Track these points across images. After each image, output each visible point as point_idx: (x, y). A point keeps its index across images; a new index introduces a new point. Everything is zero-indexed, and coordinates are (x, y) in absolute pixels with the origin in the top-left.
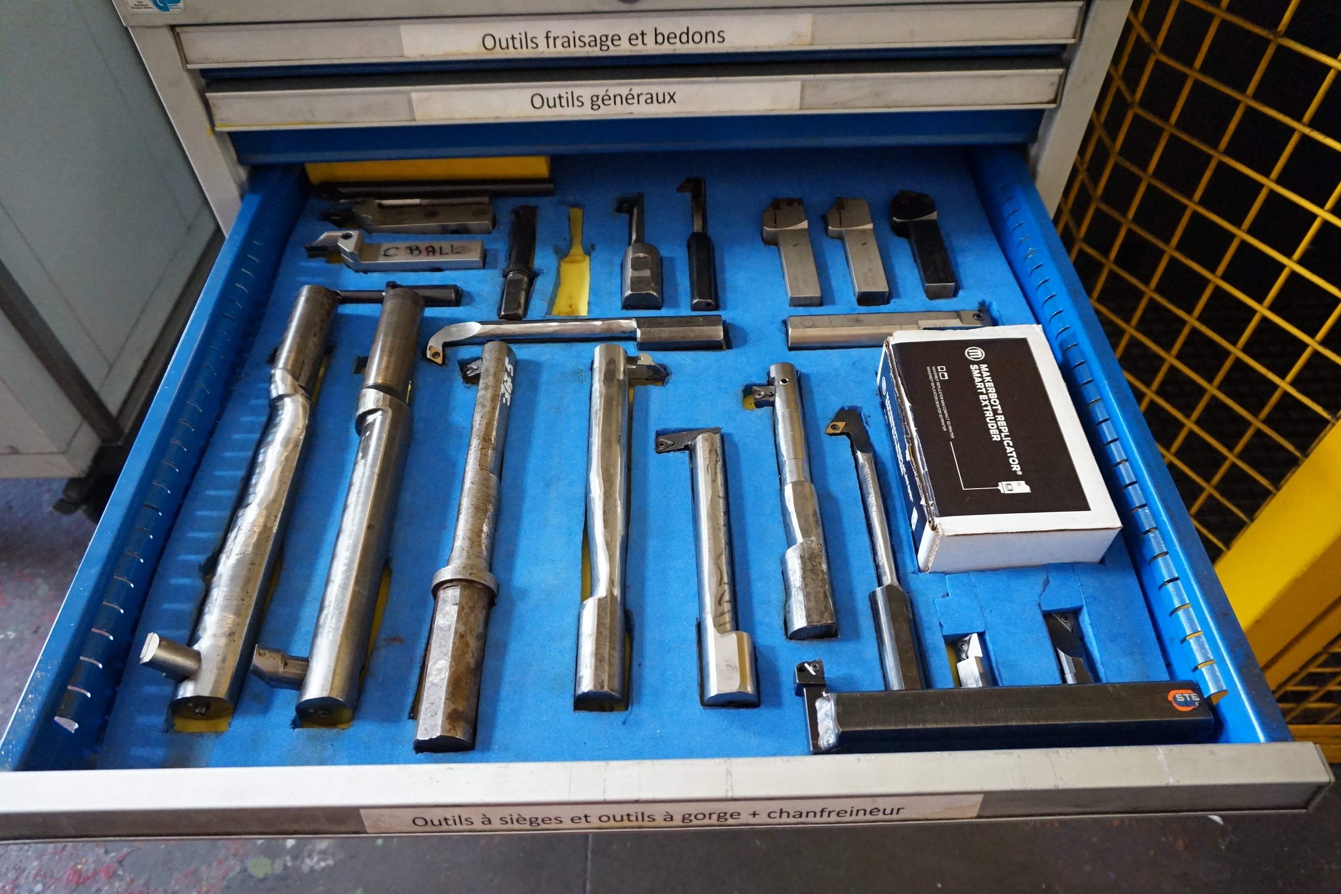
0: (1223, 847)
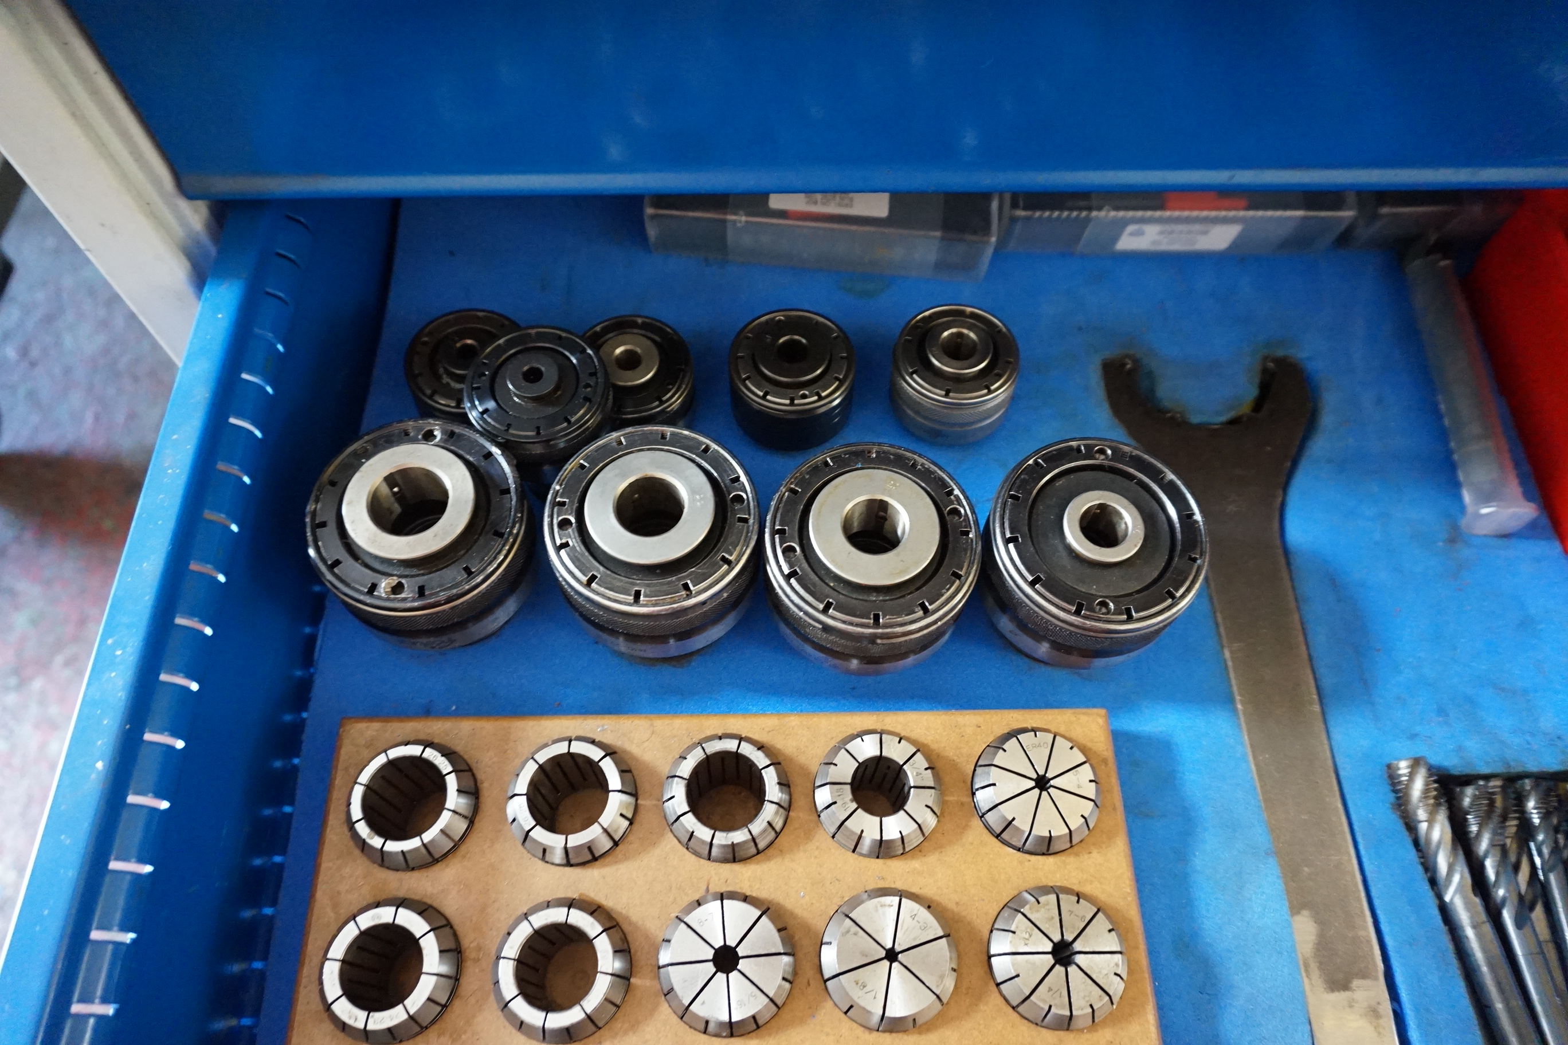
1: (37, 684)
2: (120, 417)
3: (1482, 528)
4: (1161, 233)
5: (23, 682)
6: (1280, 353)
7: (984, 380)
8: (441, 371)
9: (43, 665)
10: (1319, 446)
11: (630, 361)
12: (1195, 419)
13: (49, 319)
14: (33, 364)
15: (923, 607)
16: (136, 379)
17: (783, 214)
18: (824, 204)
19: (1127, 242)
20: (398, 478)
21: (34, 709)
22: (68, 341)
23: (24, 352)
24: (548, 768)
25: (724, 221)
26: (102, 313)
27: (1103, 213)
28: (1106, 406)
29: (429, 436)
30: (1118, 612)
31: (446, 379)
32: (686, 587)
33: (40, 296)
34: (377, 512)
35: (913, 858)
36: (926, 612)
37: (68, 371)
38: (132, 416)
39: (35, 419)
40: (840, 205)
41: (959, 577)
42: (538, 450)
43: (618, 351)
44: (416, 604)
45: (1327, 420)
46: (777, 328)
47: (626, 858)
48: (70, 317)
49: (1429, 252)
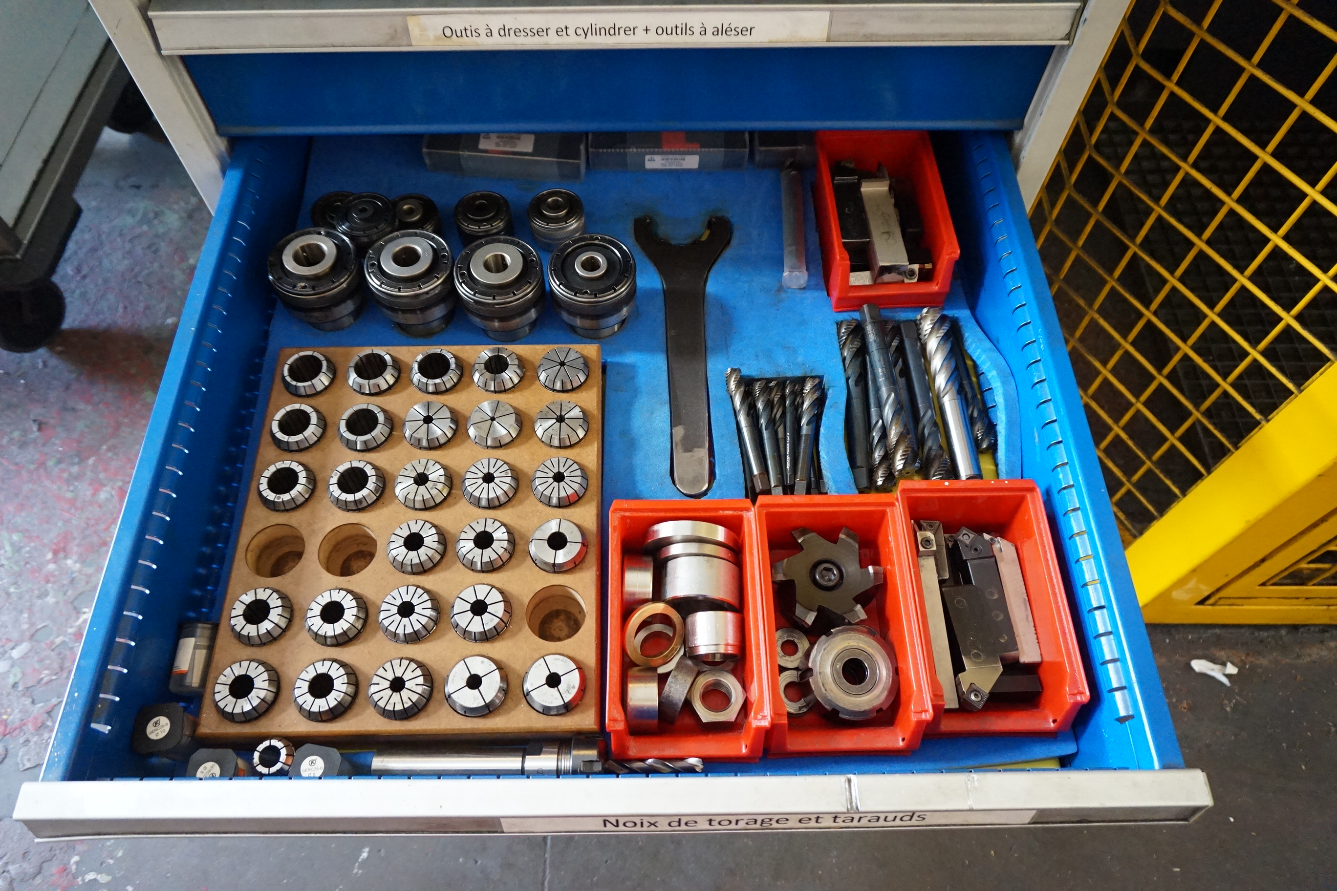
0: (1228, 709)
1: (91, 461)
2: (141, 307)
3: (794, 286)
4: (663, 159)
5: (82, 460)
6: (719, 215)
7: (566, 219)
8: (327, 217)
9: (94, 450)
10: (728, 253)
11: (411, 212)
12: (673, 242)
13: (94, 250)
14: (84, 277)
15: (514, 293)
16: (150, 286)
17: (486, 151)
18: (504, 147)
19: (649, 165)
20: (306, 249)
21: (89, 474)
22: (106, 262)
23: (78, 270)
24: (364, 360)
25: (458, 155)
26: (128, 246)
27: (631, 150)
28: (633, 236)
29: (320, 234)
30: (591, 294)
31: (329, 220)
32: (419, 286)
33: (87, 236)
34: (297, 259)
35: (510, 393)
36: (515, 295)
37: (106, 281)
38: (147, 308)
39: (86, 310)
40: (511, 147)
41: (530, 283)
42: (365, 240)
43: (405, 207)
44: (311, 292)
45: (734, 242)
46: (475, 198)
47: (394, 393)
48: (107, 249)
49: (787, 168)
